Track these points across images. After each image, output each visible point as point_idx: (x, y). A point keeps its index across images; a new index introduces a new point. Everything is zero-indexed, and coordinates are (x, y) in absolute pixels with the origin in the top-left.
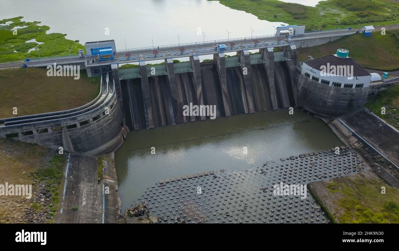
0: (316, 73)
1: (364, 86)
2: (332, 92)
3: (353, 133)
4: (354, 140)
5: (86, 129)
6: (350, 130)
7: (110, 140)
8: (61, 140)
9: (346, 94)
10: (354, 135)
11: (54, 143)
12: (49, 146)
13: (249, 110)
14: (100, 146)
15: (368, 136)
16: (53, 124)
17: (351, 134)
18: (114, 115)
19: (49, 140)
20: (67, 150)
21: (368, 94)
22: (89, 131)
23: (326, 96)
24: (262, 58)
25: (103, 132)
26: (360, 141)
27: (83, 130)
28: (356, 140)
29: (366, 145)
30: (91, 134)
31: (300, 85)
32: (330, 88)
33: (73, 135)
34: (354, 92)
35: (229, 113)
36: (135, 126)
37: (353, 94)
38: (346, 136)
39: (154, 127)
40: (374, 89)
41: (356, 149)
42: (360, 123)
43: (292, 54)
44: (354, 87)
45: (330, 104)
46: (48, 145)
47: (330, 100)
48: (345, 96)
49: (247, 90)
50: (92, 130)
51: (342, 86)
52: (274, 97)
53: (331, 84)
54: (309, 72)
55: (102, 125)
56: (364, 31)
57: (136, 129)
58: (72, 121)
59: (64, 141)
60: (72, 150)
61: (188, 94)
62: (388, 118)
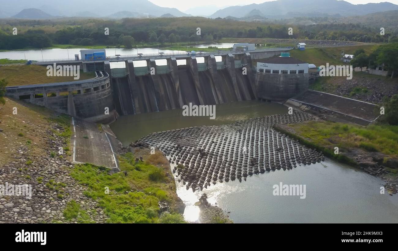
0: (267, 66)
1: (305, 72)
2: (282, 79)
3: (302, 103)
4: (304, 107)
5: (88, 96)
6: (300, 102)
9: (292, 79)
10: (303, 104)
14: (98, 115)
15: (314, 102)
16: (61, 89)
17: (301, 104)
19: (55, 104)
20: (70, 115)
21: (308, 79)
22: (90, 99)
23: (278, 83)
24: (225, 64)
26: (308, 106)
27: (86, 97)
28: (306, 106)
29: (313, 107)
30: (91, 102)
31: (257, 81)
32: (280, 75)
33: (77, 101)
34: (298, 77)
36: (124, 112)
37: (297, 79)
38: (298, 107)
39: (140, 113)
40: (313, 75)
41: (307, 111)
42: (307, 97)
43: (248, 58)
44: (297, 73)
45: (282, 89)
46: (55, 109)
47: (281, 86)
48: (292, 80)
49: (216, 87)
50: (93, 99)
51: (289, 73)
52: (237, 92)
53: (280, 73)
54: (262, 68)
55: (100, 97)
56: (299, 46)
57: (125, 114)
58: (77, 87)
59: (69, 105)
60: (75, 114)
62: (325, 90)
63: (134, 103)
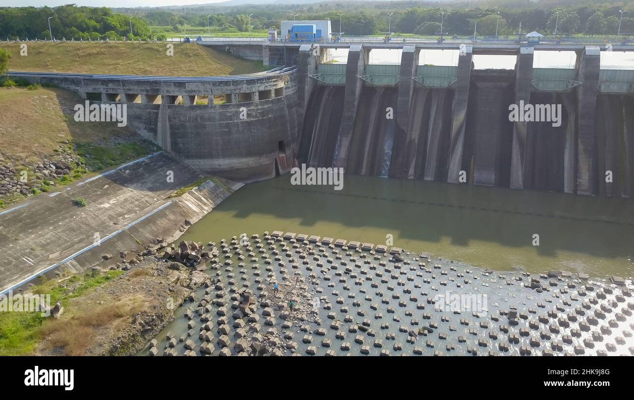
7: (241, 155)
8: (156, 123)
11: (144, 126)
12: (137, 130)
13: (576, 186)
14: (218, 156)
16: (148, 88)
18: (263, 114)
19: (138, 118)
20: (161, 146)
22: (202, 118)
25: (229, 133)
30: (204, 127)
33: (174, 118)
35: (521, 183)
46: (137, 127)
50: (209, 119)
58: (177, 89)
59: (160, 125)
60: (169, 145)
61: (434, 124)
63: (340, 146)
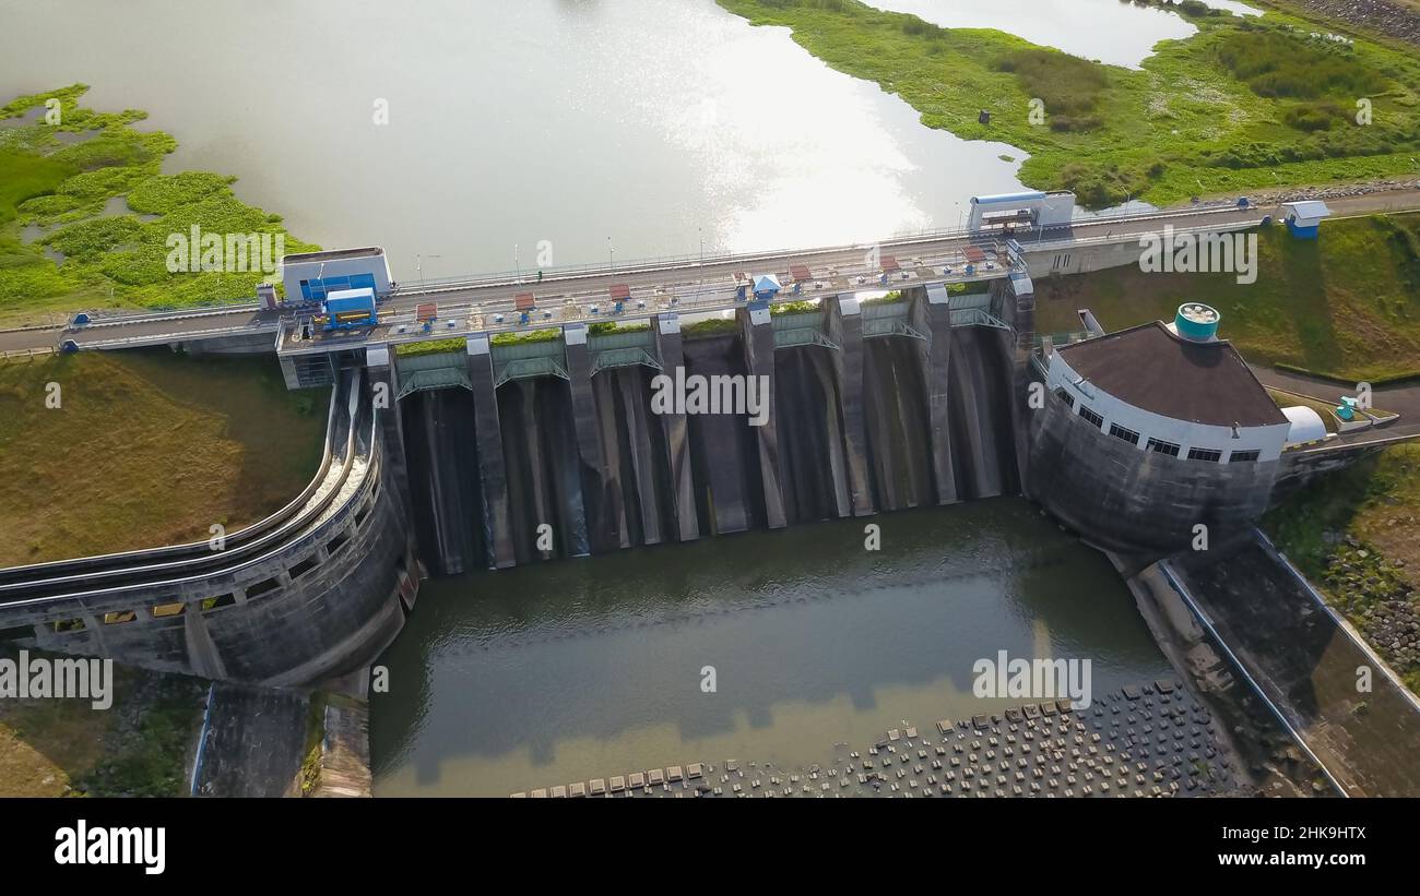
0: (1092, 398)
1: (1261, 459)
2: (1145, 470)
3: (1206, 629)
4: (1205, 657)
5: (267, 605)
6: (1197, 616)
7: (353, 630)
8: (182, 644)
9: (1193, 482)
10: (1208, 638)
11: (156, 655)
12: (140, 664)
13: (852, 504)
14: (317, 653)
15: (1259, 647)
16: (150, 597)
17: (1201, 632)
18: (368, 545)
19: (140, 644)
20: (203, 675)
21: (1274, 483)
22: (276, 611)
23: (1125, 480)
24: (910, 317)
25: (327, 610)
26: (1226, 665)
27: (257, 611)
28: (1215, 660)
29: (1243, 687)
30: (283, 622)
31: (1039, 423)
32: (1141, 456)
33: (222, 629)
34: (1226, 476)
35: (783, 518)
36: (448, 560)
37: (1220, 484)
38: (1182, 638)
39: (511, 563)
40: (1298, 467)
41: (1209, 696)
42: (1236, 593)
43: (1019, 310)
44: (1224, 460)
45: (1138, 509)
46: (138, 660)
47: (1136, 497)
48: (1190, 486)
49: (847, 436)
50: (289, 608)
51: (1183, 455)
52: (943, 461)
53: (1142, 444)
54: (1071, 391)
55: (324, 587)
56: (1293, 219)
57: (451, 570)
58: (219, 586)
59: (192, 647)
60: (221, 673)
61: (639, 445)
62: (1334, 583)
63: (492, 517)
